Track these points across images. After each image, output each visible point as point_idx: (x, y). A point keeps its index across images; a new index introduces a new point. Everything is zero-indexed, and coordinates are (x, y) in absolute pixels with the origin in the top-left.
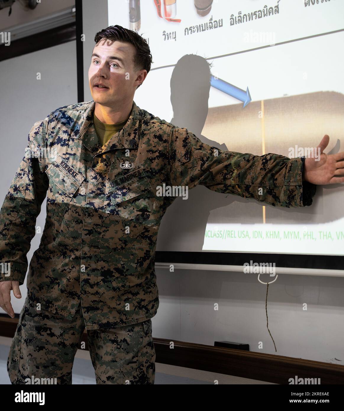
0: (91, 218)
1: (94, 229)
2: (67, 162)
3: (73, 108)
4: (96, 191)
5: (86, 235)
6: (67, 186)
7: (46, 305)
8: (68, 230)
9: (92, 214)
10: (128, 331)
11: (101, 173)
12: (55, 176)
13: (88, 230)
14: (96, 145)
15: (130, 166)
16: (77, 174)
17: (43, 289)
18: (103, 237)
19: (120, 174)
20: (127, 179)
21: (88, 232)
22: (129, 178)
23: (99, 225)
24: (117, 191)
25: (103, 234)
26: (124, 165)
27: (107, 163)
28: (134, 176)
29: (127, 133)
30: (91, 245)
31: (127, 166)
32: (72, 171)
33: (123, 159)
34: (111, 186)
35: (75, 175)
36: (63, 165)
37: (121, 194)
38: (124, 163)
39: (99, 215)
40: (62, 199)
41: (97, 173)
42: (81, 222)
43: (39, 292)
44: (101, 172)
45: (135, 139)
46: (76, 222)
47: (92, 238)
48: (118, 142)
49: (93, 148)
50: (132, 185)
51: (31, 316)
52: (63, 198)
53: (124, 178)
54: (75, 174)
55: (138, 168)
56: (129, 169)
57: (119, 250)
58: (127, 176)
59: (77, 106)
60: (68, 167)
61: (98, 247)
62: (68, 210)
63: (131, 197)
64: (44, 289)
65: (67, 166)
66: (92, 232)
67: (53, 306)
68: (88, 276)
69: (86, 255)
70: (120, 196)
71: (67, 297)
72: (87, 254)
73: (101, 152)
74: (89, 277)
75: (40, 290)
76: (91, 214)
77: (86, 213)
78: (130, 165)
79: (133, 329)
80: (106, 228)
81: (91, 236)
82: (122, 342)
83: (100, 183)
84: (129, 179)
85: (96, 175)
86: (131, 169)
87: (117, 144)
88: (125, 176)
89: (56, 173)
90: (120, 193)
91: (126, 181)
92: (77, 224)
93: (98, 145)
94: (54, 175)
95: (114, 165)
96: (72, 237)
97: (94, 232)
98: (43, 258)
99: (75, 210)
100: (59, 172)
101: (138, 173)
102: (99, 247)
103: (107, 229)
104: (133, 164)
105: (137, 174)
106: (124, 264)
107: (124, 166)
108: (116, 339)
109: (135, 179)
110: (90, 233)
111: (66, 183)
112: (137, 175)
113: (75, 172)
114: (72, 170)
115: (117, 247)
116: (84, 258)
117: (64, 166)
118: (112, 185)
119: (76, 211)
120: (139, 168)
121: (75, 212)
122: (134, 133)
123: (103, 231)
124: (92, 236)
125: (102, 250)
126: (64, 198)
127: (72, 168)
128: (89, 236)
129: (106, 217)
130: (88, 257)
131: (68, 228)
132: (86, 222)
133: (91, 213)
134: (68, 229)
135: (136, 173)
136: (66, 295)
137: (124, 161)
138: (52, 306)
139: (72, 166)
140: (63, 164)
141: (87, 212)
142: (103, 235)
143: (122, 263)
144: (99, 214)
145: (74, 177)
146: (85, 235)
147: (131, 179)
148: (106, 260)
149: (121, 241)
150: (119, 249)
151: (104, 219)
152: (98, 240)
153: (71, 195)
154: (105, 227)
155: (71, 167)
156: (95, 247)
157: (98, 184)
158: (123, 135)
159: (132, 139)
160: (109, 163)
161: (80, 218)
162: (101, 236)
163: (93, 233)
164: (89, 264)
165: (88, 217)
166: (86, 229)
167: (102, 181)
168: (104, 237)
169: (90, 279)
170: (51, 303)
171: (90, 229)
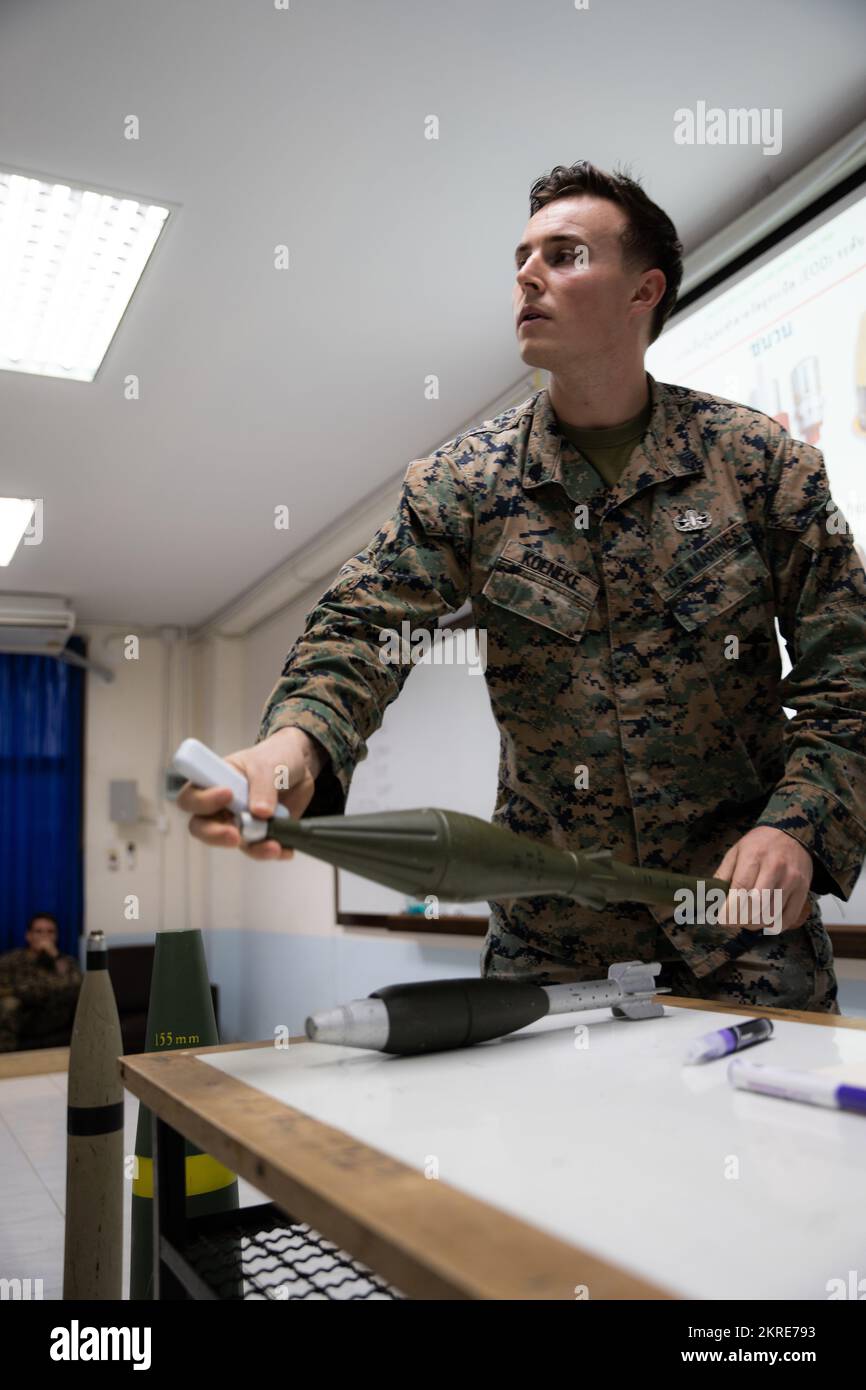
0: (634, 687)
1: (650, 715)
2: (540, 552)
3: (502, 426)
4: (631, 610)
5: (632, 736)
6: (559, 615)
7: (565, 948)
8: (577, 739)
9: (636, 675)
10: (769, 958)
11: (634, 559)
12: (516, 596)
13: (635, 722)
14: (598, 490)
15: (704, 521)
16: (577, 577)
17: (544, 908)
18: (677, 734)
19: (684, 547)
20: (709, 557)
21: (635, 727)
22: (712, 552)
23: (661, 701)
24: (690, 595)
25: (675, 724)
26: (684, 521)
27: (639, 530)
28: (724, 544)
29: (664, 439)
30: (650, 761)
31: (694, 523)
32: (563, 572)
33: (675, 508)
34: (666, 585)
35: (575, 582)
36: (533, 563)
37: (701, 598)
38: (683, 517)
39: (655, 675)
40: (548, 656)
41: (624, 562)
42: (611, 706)
43: (532, 918)
44: (633, 554)
45: (691, 448)
46: (596, 709)
47: (651, 741)
48: (651, 466)
49: (593, 499)
50: (725, 570)
51: (507, 957)
52: (550, 653)
53: (699, 557)
54: (571, 579)
55: (728, 523)
56: (703, 529)
57: (717, 753)
58: (706, 549)
59: (506, 419)
60: (548, 565)
61: (668, 762)
62: (570, 681)
63: (730, 602)
64: (548, 909)
65: (543, 562)
66: (645, 724)
67: (587, 949)
68: (656, 843)
69: (645, 793)
70: (699, 606)
71: (618, 918)
72: (645, 790)
73: (615, 503)
74: (658, 847)
75: (537, 912)
76: (632, 675)
77: (619, 676)
78: (701, 518)
79: (782, 950)
80: (681, 706)
81: (646, 735)
82: (756, 987)
83: (637, 585)
84: (713, 556)
85: (623, 565)
86: (708, 528)
87: (652, 472)
88: (702, 550)
89: (514, 589)
90: (698, 597)
91: (708, 562)
92: (600, 713)
93: (602, 491)
94: (511, 595)
95: (661, 528)
96: (593, 755)
97: (652, 723)
98: (530, 828)
99: (588, 678)
100: (526, 581)
101: (734, 536)
102: (673, 761)
103: (682, 710)
104: (708, 514)
105: (730, 540)
106: (732, 784)
107: (687, 525)
108: (736, 981)
109: (731, 553)
110: (641, 727)
111: (555, 607)
112: (731, 543)
113: (572, 575)
114: (561, 569)
115: (711, 748)
116: (641, 801)
117: (536, 564)
118: (669, 583)
119: (592, 678)
120: (732, 523)
121: (588, 682)
122: (680, 436)
123: (675, 717)
124: (650, 736)
125: (679, 768)
126: (554, 652)
127: (561, 565)
128: (642, 736)
129: (674, 675)
130: (650, 797)
131: (576, 731)
132: (623, 701)
133: (632, 671)
134: (576, 735)
135: (727, 538)
136: (614, 914)
137: (680, 512)
138: (583, 947)
139: (559, 561)
140: (531, 560)
141: (620, 671)
142: (676, 729)
143: (728, 784)
144: (654, 671)
145: (572, 586)
146: (630, 736)
147: (717, 556)
148: (693, 794)
149: (720, 728)
150: (716, 750)
151: (670, 680)
152: (668, 744)
153: (576, 636)
154: (675, 704)
155: (557, 564)
156: (659, 764)
157: (634, 589)
158: (655, 448)
159: (681, 450)
160: (645, 528)
161: (605, 694)
162: (671, 731)
163: (648, 727)
164: (655, 814)
165: (625, 687)
166: (629, 721)
167: (641, 580)
168: (682, 733)
169: (661, 851)
170: (576, 940)
171: (638, 717)
